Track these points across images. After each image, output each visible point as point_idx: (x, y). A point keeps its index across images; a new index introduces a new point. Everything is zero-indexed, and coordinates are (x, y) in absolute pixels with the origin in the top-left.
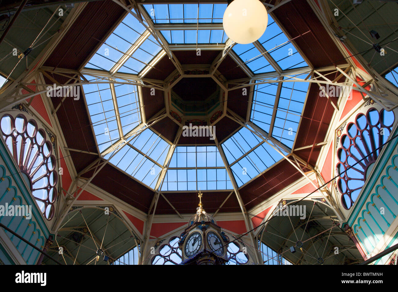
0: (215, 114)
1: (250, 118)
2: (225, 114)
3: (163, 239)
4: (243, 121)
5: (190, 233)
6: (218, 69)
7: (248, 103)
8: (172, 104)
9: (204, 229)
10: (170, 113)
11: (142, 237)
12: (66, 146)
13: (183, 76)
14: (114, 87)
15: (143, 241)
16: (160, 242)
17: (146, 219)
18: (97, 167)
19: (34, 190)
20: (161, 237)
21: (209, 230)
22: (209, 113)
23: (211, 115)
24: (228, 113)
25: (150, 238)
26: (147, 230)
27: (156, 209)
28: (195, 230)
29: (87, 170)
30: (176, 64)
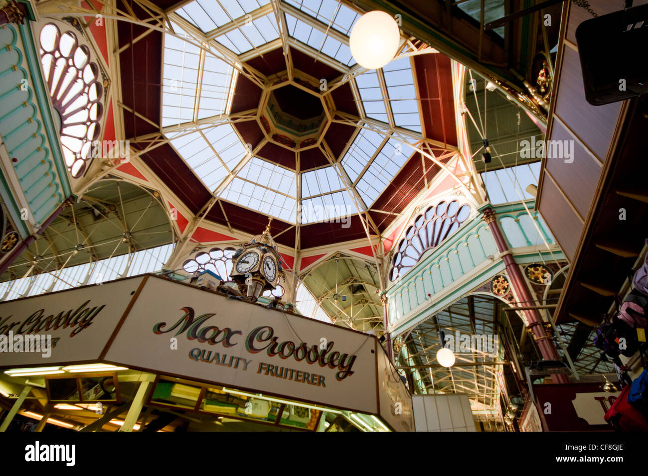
0: (308, 140)
1: (342, 160)
2: (318, 145)
3: (204, 247)
4: (334, 159)
5: (249, 250)
6: (332, 93)
7: (346, 144)
8: (266, 108)
9: (265, 251)
10: (261, 118)
11: (181, 236)
12: (121, 101)
13: (291, 82)
14: (205, 56)
15: (182, 241)
16: (200, 248)
17: (192, 221)
18: (153, 141)
19: (65, 135)
20: (203, 243)
21: (268, 254)
22: (303, 135)
23: (303, 139)
24: (322, 144)
25: (191, 240)
26: (189, 231)
27: (208, 214)
28: (255, 249)
29: (140, 140)
30: (289, 64)
